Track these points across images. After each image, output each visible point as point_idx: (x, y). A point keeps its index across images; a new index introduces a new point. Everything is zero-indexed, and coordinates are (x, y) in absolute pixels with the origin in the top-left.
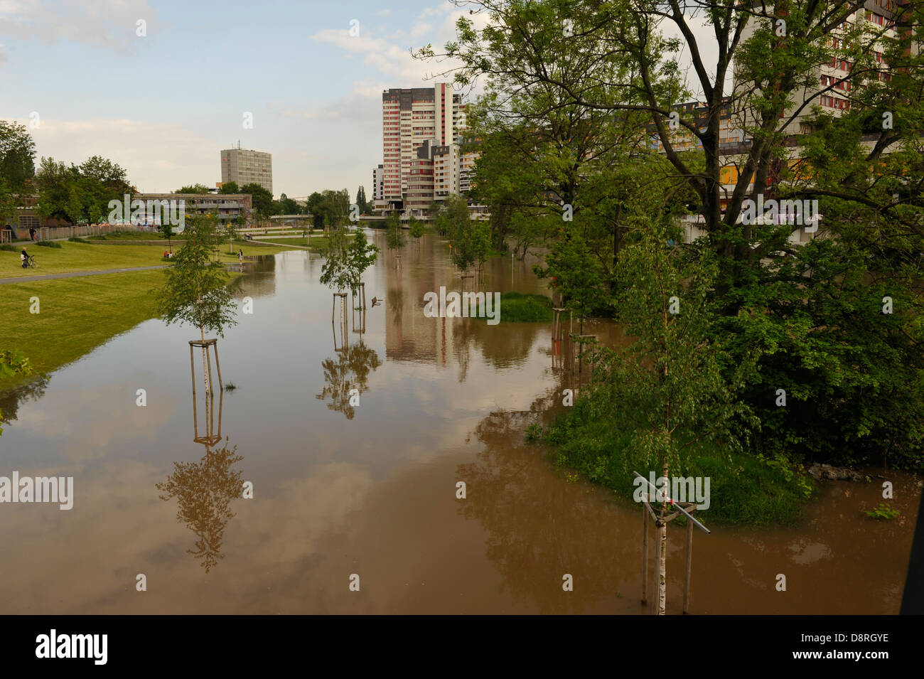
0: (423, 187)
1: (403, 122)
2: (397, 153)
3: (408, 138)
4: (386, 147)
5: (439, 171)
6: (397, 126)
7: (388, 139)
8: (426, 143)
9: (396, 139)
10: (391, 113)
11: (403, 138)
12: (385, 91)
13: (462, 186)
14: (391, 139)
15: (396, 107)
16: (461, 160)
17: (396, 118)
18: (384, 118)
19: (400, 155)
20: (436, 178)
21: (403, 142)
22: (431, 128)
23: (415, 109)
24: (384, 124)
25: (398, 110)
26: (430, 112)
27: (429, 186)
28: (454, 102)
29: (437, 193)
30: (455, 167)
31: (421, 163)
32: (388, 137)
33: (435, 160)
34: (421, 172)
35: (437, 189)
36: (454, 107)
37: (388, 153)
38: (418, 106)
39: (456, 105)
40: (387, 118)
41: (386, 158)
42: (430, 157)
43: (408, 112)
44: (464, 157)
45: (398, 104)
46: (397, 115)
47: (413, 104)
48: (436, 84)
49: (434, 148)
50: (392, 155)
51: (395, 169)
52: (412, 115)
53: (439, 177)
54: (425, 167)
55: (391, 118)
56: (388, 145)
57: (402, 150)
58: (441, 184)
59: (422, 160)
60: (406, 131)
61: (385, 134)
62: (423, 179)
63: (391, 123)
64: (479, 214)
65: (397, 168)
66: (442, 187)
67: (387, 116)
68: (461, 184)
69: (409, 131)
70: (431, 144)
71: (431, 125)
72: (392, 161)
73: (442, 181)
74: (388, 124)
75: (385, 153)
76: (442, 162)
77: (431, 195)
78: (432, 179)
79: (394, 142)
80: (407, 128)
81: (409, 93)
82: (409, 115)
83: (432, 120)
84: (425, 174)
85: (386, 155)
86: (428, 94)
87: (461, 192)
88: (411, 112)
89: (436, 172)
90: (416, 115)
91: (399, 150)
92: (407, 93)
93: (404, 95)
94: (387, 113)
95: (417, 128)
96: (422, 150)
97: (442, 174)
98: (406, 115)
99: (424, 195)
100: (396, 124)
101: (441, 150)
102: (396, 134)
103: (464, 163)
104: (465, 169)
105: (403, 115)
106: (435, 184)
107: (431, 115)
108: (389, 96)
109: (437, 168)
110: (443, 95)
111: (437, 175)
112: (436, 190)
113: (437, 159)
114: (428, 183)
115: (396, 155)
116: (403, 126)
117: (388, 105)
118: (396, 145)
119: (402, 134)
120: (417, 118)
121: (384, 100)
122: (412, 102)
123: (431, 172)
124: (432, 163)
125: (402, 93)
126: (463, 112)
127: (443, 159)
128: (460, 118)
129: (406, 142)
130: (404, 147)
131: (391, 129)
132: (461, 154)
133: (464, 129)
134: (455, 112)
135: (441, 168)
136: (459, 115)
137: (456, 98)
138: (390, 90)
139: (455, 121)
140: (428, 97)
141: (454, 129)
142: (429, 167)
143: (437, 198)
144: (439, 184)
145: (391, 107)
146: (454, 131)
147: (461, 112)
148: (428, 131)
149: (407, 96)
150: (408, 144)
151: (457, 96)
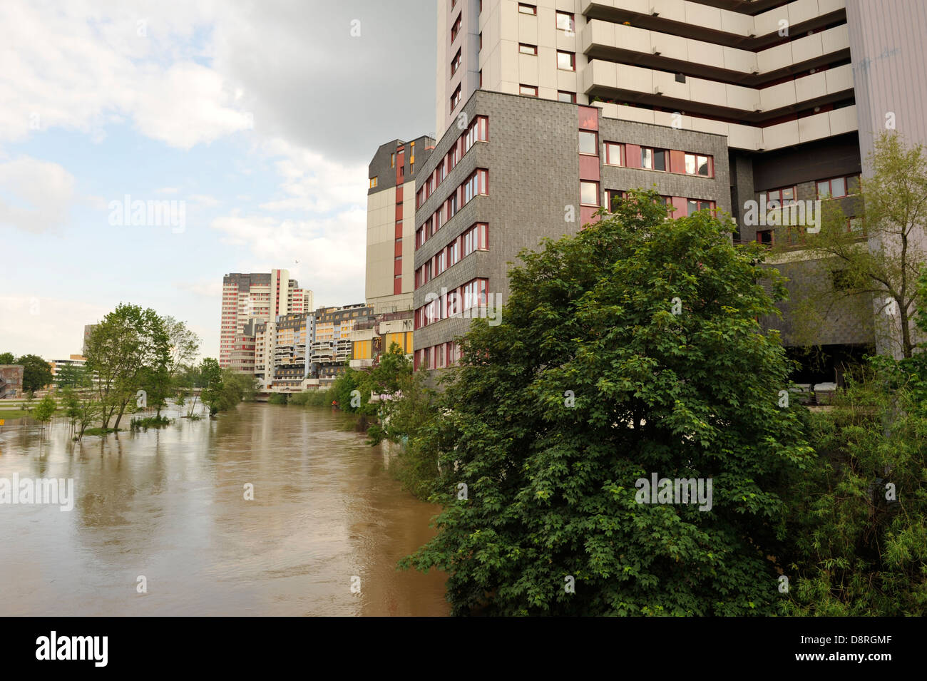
0: (245, 361)
1: (240, 303)
2: (234, 330)
3: (244, 317)
4: (223, 325)
5: (260, 347)
6: (235, 306)
7: (226, 318)
8: (251, 321)
9: (234, 318)
10: (230, 294)
11: (240, 317)
12: (226, 275)
13: (276, 360)
14: (229, 318)
15: (235, 289)
16: (277, 337)
17: (235, 299)
18: (224, 299)
20: (257, 353)
21: (240, 320)
22: (267, 308)
23: (252, 291)
24: (223, 303)
25: (236, 292)
26: (267, 294)
27: (250, 360)
28: (290, 286)
29: (257, 367)
30: (271, 343)
31: (244, 339)
32: (226, 315)
33: (257, 337)
34: (244, 347)
35: (258, 364)
37: (225, 330)
38: (254, 289)
39: (291, 288)
40: (227, 299)
41: (223, 334)
42: (253, 334)
43: (245, 294)
44: (280, 334)
45: (237, 287)
46: (235, 297)
47: (251, 287)
48: (272, 270)
49: (257, 326)
50: (229, 332)
51: (231, 344)
52: (250, 297)
53: (259, 353)
54: (248, 343)
55: (230, 299)
56: (226, 322)
57: (238, 327)
58: (261, 358)
60: (243, 310)
61: (224, 313)
62: (244, 354)
63: (230, 303)
64: (282, 388)
66: (261, 361)
67: (227, 297)
68: (275, 358)
69: (246, 310)
70: (255, 322)
71: (267, 306)
72: (228, 337)
73: (261, 356)
74: (227, 303)
75: (223, 330)
76: (262, 338)
77: (252, 369)
78: (253, 354)
79: (232, 320)
80: (244, 308)
81: (248, 277)
82: (247, 296)
83: (267, 301)
84: (248, 349)
85: (222, 332)
86: (265, 279)
87: (276, 366)
88: (249, 294)
89: (256, 348)
90: (253, 297)
91: (235, 327)
92: (245, 277)
93: (243, 279)
94: (227, 294)
95: (254, 308)
96: (247, 329)
97: (261, 350)
98: (244, 296)
99: (245, 369)
100: (235, 304)
101: (262, 328)
102: (234, 313)
103: (279, 340)
104: (280, 345)
105: (241, 296)
106: (256, 359)
107: (267, 297)
108: (229, 279)
109: (258, 344)
110: (278, 280)
111: (258, 350)
112: (256, 364)
113: (258, 335)
114: (249, 358)
115: (233, 332)
116: (240, 306)
117: (227, 287)
118: (234, 323)
119: (239, 313)
120: (254, 299)
121: (224, 283)
122: (251, 284)
123: (253, 348)
124: (253, 340)
125: (241, 277)
126: (297, 295)
127: (263, 336)
128: (295, 300)
129: (243, 320)
130: (240, 325)
131: (229, 308)
132: (278, 332)
133: (297, 309)
134: (289, 296)
135: (262, 344)
136: (294, 297)
137: (292, 283)
138: (231, 274)
139: (290, 303)
140: (265, 281)
141: (289, 310)
142: (251, 343)
143: (257, 372)
144: (259, 358)
145: (230, 289)
146: (289, 312)
147: (295, 295)
148: (264, 311)
149: (246, 279)
150: (244, 322)
151: (293, 281)
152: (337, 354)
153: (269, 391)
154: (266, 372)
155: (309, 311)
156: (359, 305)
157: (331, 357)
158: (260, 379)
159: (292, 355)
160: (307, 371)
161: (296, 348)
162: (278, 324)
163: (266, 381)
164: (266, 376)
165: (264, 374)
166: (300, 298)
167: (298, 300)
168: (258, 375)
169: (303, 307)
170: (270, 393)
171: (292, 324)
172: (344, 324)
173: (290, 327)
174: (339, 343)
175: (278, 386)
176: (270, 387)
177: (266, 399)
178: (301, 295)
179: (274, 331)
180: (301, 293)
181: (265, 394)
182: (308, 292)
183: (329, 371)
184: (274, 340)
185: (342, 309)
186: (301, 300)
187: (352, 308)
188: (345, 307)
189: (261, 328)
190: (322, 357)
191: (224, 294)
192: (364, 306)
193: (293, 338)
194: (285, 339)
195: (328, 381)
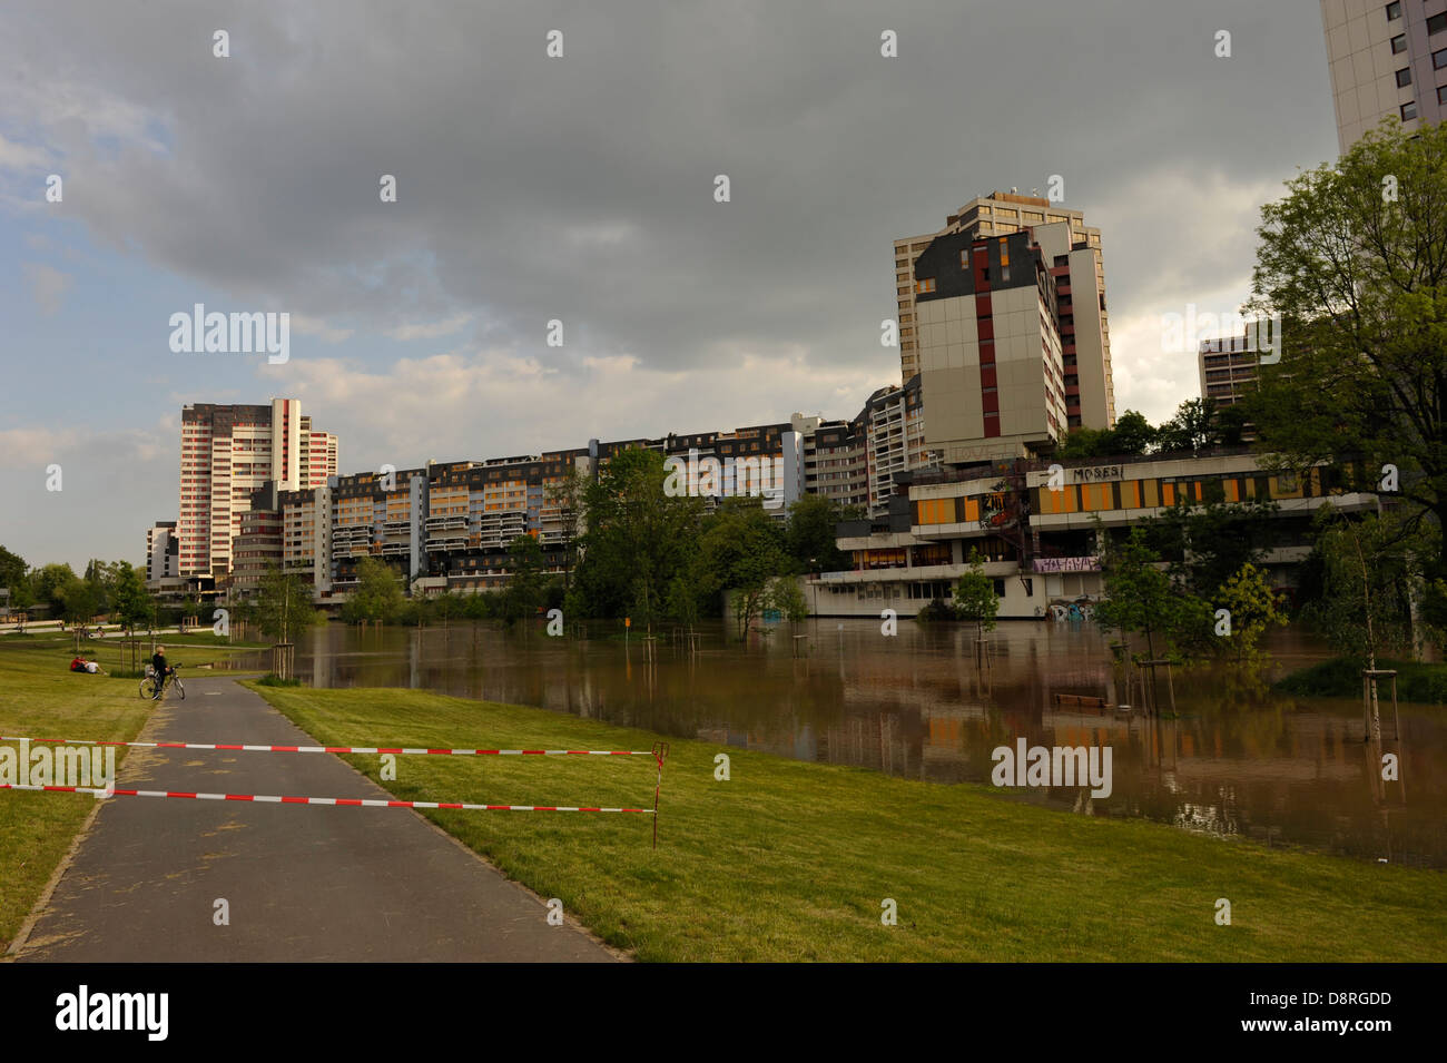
0: (263, 553)
1: (216, 455)
3: (225, 480)
4: (186, 493)
5: (293, 529)
6: (206, 461)
7: (190, 481)
9: (204, 481)
10: (196, 440)
11: (215, 480)
12: (185, 407)
13: (336, 550)
14: (195, 481)
15: (206, 432)
16: (335, 511)
17: (205, 448)
18: (185, 448)
19: (210, 505)
20: (286, 539)
21: (216, 485)
22: (263, 465)
23: (236, 435)
24: (184, 456)
25: (206, 436)
26: (264, 441)
27: (274, 552)
28: (302, 428)
29: (290, 562)
30: (323, 521)
31: (262, 517)
32: (190, 477)
33: (286, 511)
34: (262, 530)
35: (290, 557)
36: (303, 435)
37: (189, 502)
38: (242, 432)
39: (305, 432)
40: (189, 448)
42: (275, 507)
43: (225, 440)
44: (340, 506)
45: (208, 428)
46: (206, 444)
47: (234, 428)
48: (275, 400)
50: (195, 506)
51: (201, 527)
52: (233, 445)
53: (293, 539)
54: (267, 523)
55: (195, 448)
56: (190, 489)
57: (213, 497)
58: (297, 548)
59: (263, 511)
60: (222, 468)
61: (186, 472)
62: (264, 541)
63: (195, 456)
65: (204, 526)
66: (298, 553)
67: (190, 444)
68: (334, 547)
69: (228, 468)
71: (266, 460)
72: (195, 514)
73: (297, 543)
74: (190, 456)
75: (185, 502)
76: (299, 515)
78: (281, 542)
79: (200, 485)
80: (224, 464)
81: (227, 411)
82: (229, 444)
83: (266, 453)
84: (267, 533)
86: (260, 414)
87: (336, 560)
88: (231, 440)
89: (286, 530)
90: (237, 445)
91: (208, 497)
92: (223, 411)
93: (218, 414)
94: (190, 440)
95: (241, 465)
96: (258, 498)
97: (298, 534)
98: (222, 444)
99: (266, 566)
100: (204, 457)
101: (299, 496)
102: (204, 473)
103: (340, 516)
104: (342, 525)
106: (285, 549)
107: (264, 446)
108: (188, 416)
109: (289, 524)
110: (286, 416)
111: (288, 535)
112: (286, 558)
113: (290, 510)
114: (272, 548)
115: (203, 506)
116: (216, 460)
117: (190, 428)
118: (203, 489)
119: (214, 472)
120: (242, 449)
121: (184, 420)
122: (233, 424)
123: (279, 530)
124: (280, 516)
125: (215, 411)
126: (317, 443)
127: (300, 510)
128: (313, 451)
129: (222, 484)
131: (196, 465)
132: (336, 503)
133: (318, 467)
134: (304, 444)
135: (298, 524)
136: (311, 447)
137: (307, 423)
138: (196, 405)
139: (304, 456)
140: (261, 419)
141: (302, 467)
142: (275, 523)
143: (292, 571)
144: (293, 548)
145: (196, 432)
147: (314, 443)
148: (259, 469)
149: (226, 415)
150: (224, 489)
151: (307, 419)
152: (481, 536)
153: (326, 601)
154: (318, 571)
156: (520, 459)
157: (466, 542)
159: (371, 540)
160: (415, 566)
161: (379, 527)
162: (334, 490)
163: (318, 586)
165: (312, 575)
166: (322, 447)
169: (327, 463)
171: (368, 490)
172: (490, 489)
173: (367, 495)
174: (483, 518)
176: (327, 594)
178: (324, 443)
179: (327, 503)
180: (322, 439)
181: (323, 607)
183: (467, 563)
184: (330, 515)
185: (485, 465)
186: (324, 451)
187: (506, 463)
188: (489, 462)
189: (296, 498)
190: (448, 541)
191: (185, 440)
192: (530, 459)
193: (372, 513)
194: (355, 515)
195: (468, 580)
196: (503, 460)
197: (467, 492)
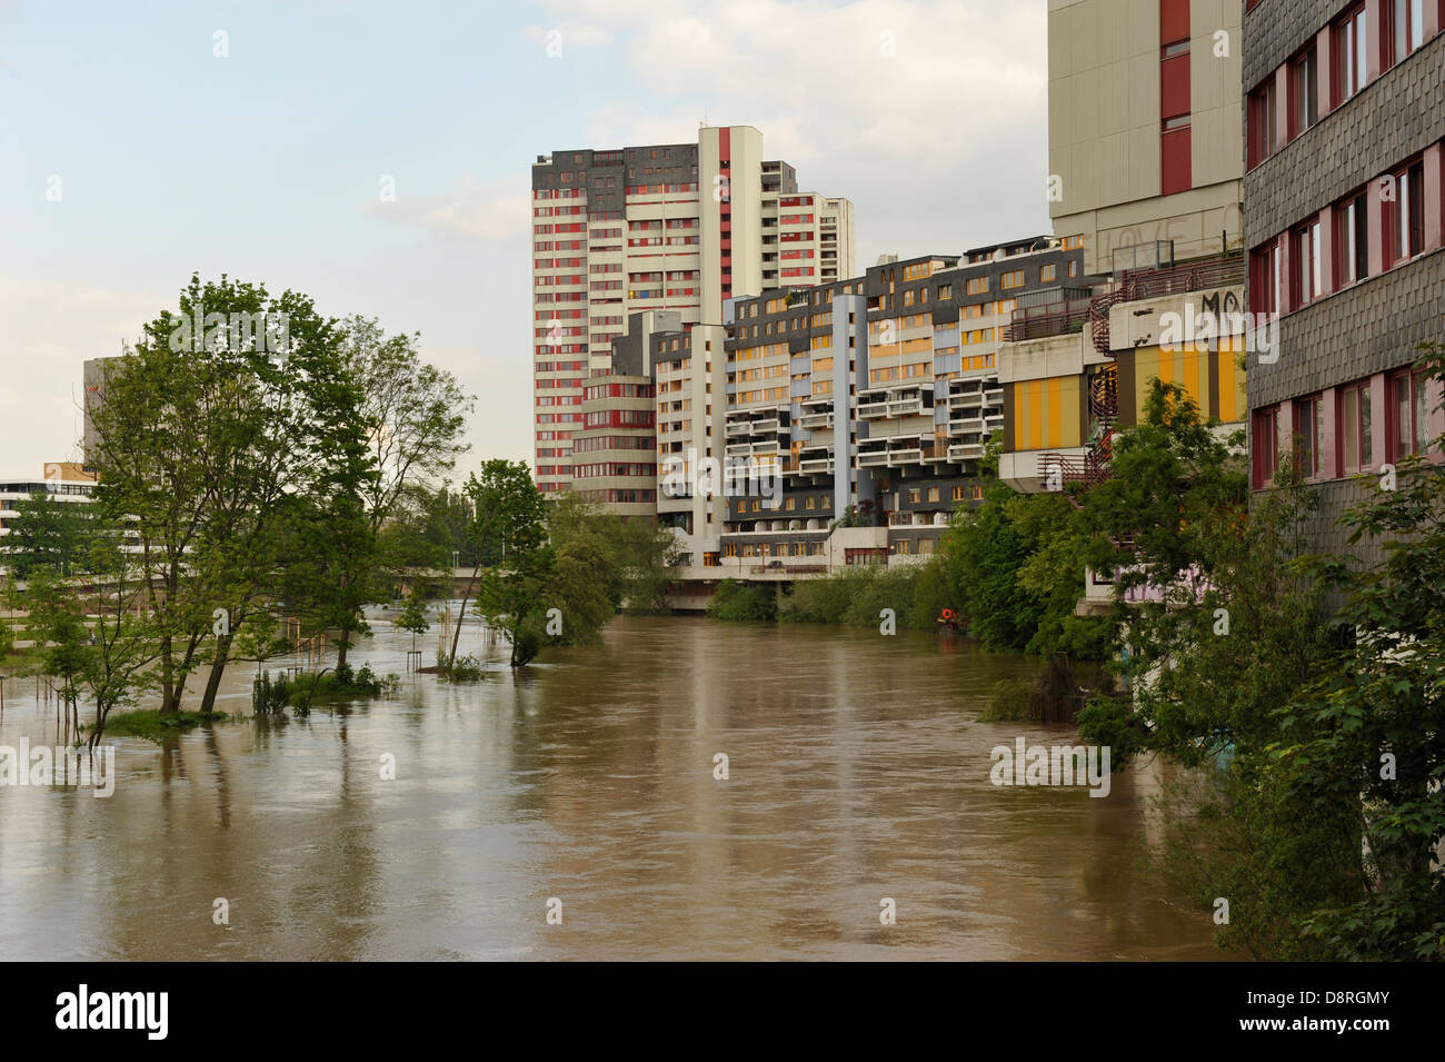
0: (621, 469)
1: (596, 258)
2: (578, 357)
3: (611, 310)
4: (541, 341)
5: (670, 417)
6: (577, 271)
7: (548, 315)
8: (636, 321)
9: (577, 314)
10: (559, 228)
11: (597, 311)
12: (541, 159)
14: (560, 314)
15: (575, 210)
16: (732, 378)
17: (575, 245)
18: (539, 247)
19: (588, 362)
20: (662, 438)
21: (597, 321)
22: (688, 274)
23: (635, 213)
24: (537, 264)
25: (578, 219)
26: (687, 222)
27: (640, 466)
28: (766, 187)
30: (709, 399)
31: (616, 390)
32: (549, 306)
33: (660, 379)
34: (616, 419)
36: (765, 204)
37: (549, 358)
38: (646, 205)
39: (770, 196)
40: (546, 246)
41: (541, 376)
42: (646, 372)
43: (611, 225)
44: (741, 363)
45: (581, 201)
46: (577, 236)
47: (629, 199)
48: (701, 132)
49: (657, 338)
50: (561, 366)
51: (578, 409)
52: (628, 234)
53: (669, 437)
54: (628, 403)
55: (559, 246)
56: (549, 332)
57: (592, 347)
60: (606, 285)
61: (541, 298)
62: (618, 443)
63: (559, 263)
64: (757, 561)
67: (547, 238)
69: (617, 285)
70: (650, 326)
71: (686, 264)
72: (560, 383)
73: (677, 447)
74: (549, 263)
75: (542, 358)
76: (677, 384)
77: (649, 495)
78: (648, 443)
79: (571, 322)
80: (610, 277)
81: (615, 163)
82: (616, 233)
83: (690, 248)
84: (628, 426)
85: (540, 366)
86: (677, 164)
88: (622, 225)
89: (660, 418)
90: (638, 235)
91: (583, 348)
92: (608, 164)
93: (599, 171)
94: (546, 229)
95: (645, 276)
96: (625, 350)
98: (605, 233)
99: (624, 496)
100: (575, 262)
101: (675, 346)
102: (576, 297)
103: (739, 387)
104: (741, 408)
105: (597, 234)
106: (660, 459)
107: (689, 232)
108: (554, 174)
109: (664, 406)
110: (725, 166)
111: (664, 427)
112: (661, 480)
113: (665, 374)
114: (637, 456)
115: (576, 366)
116: (597, 269)
117: (549, 203)
119: (593, 294)
120: (644, 242)
121: (535, 188)
122: (628, 189)
123: (646, 419)
124: (647, 390)
125: (594, 165)
126: (796, 219)
127: (679, 375)
128: (786, 238)
129: (607, 321)
130: (599, 338)
131: (559, 280)
132: (731, 358)
133: (797, 272)
134: (767, 222)
135: (678, 406)
136: (782, 228)
137: (774, 175)
138: (557, 155)
139: (769, 248)
140: (678, 174)
141: (767, 274)
142: (641, 404)
143: (664, 507)
145: (558, 211)
146: (769, 283)
147: (788, 220)
148: (679, 283)
149: (612, 170)
150: (612, 329)
151: (775, 166)
152: (949, 434)
153: (709, 574)
154: (697, 507)
155: (842, 276)
156: (1026, 244)
157: (927, 446)
158: (678, 532)
159: (786, 441)
160: (843, 499)
161: (798, 414)
162: (731, 330)
163: (701, 539)
164: (699, 520)
165: (689, 515)
166: (806, 228)
167: (797, 237)
168: (670, 519)
169: (817, 262)
170: (716, 582)
171: (782, 327)
172: (970, 320)
173: (776, 340)
174: (954, 390)
175: (740, 554)
176: (714, 559)
177: (702, 603)
178: (810, 218)
179: (717, 356)
180: (805, 210)
181: (698, 587)
182: (833, 204)
183: (924, 496)
184: (721, 387)
185: (963, 264)
186: (810, 236)
187: (999, 257)
188: (972, 255)
189: (673, 348)
190: (898, 445)
191: (538, 229)
192: (1045, 245)
193: (787, 381)
194: (760, 383)
195: (922, 536)
196: (992, 249)
197: (929, 330)
